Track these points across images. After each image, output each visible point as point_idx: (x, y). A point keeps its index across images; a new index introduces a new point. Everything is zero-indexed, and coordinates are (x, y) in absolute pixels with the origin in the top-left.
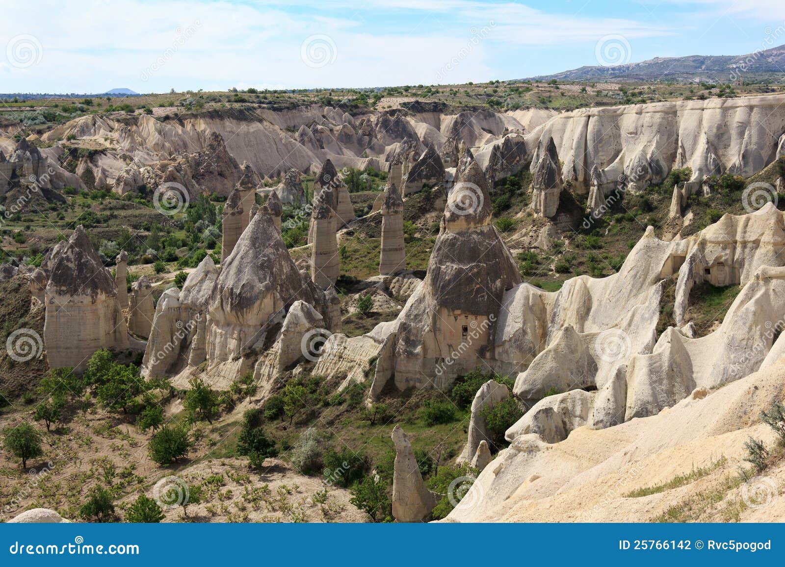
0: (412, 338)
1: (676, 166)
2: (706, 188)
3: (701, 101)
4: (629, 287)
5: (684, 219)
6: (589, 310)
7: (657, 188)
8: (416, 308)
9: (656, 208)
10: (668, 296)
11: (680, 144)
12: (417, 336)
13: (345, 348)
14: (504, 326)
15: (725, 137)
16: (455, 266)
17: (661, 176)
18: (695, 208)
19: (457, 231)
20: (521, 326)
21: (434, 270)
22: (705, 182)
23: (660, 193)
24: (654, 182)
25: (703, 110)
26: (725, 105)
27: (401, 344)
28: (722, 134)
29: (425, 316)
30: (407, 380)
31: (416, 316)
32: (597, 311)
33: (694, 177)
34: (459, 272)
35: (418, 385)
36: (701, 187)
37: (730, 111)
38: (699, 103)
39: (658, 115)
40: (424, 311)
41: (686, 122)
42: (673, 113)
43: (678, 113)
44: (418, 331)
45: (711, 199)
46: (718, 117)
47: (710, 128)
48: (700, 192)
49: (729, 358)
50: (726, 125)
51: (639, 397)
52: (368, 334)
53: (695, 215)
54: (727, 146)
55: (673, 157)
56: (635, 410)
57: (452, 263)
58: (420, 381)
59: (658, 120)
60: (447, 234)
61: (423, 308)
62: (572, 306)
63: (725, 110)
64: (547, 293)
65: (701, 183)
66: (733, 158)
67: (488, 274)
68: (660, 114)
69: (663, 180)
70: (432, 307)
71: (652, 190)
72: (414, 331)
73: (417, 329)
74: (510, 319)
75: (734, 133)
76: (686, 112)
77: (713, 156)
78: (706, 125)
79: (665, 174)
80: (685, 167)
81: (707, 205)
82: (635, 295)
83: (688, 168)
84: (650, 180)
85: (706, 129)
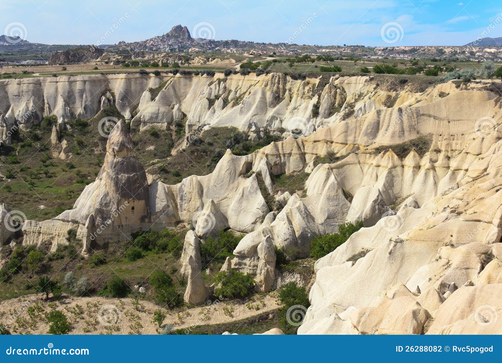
0: (105, 216)
1: (45, 114)
2: (68, 127)
3: (55, 78)
4: (228, 179)
5: (62, 143)
6: (202, 192)
7: (38, 127)
8: (105, 200)
9: (41, 138)
10: (260, 181)
11: (46, 101)
12: (107, 215)
13: (40, 228)
14: (155, 204)
15: (72, 98)
16: (126, 176)
17: (39, 120)
18: (67, 137)
19: (122, 156)
20: (166, 203)
21: (114, 179)
22: (67, 123)
23: (41, 130)
24: (35, 123)
25: (57, 82)
26: (70, 80)
27: (98, 220)
28: (71, 96)
29: (111, 204)
30: (104, 240)
31: (106, 204)
32: (207, 192)
33: (60, 121)
34: (129, 178)
35: (110, 241)
36: (65, 126)
37: (73, 84)
38: (54, 79)
39: (31, 85)
40: (110, 201)
41: (48, 89)
42: (38, 85)
43: (42, 84)
44: (107, 212)
45: (73, 132)
46: (67, 86)
47: (64, 92)
48: (66, 129)
49: (329, 204)
50: (72, 91)
51: (301, 226)
52: (56, 218)
53: (68, 141)
54: (74, 103)
55: (43, 110)
56: (301, 231)
57: (124, 174)
58: (111, 239)
59: (32, 88)
60: (117, 158)
61: (109, 199)
62: (194, 191)
63: (71, 83)
64: (172, 186)
65: (65, 123)
66: (79, 110)
67: (141, 178)
68: (32, 85)
69: (40, 122)
70: (116, 198)
71: (35, 129)
72: (105, 212)
73: (107, 211)
74: (158, 201)
75: (77, 95)
76: (47, 84)
77: (68, 108)
78: (60, 90)
79: (41, 119)
80: (51, 114)
81: (72, 136)
82: (233, 182)
83: (54, 115)
84: (33, 122)
85: (62, 94)
